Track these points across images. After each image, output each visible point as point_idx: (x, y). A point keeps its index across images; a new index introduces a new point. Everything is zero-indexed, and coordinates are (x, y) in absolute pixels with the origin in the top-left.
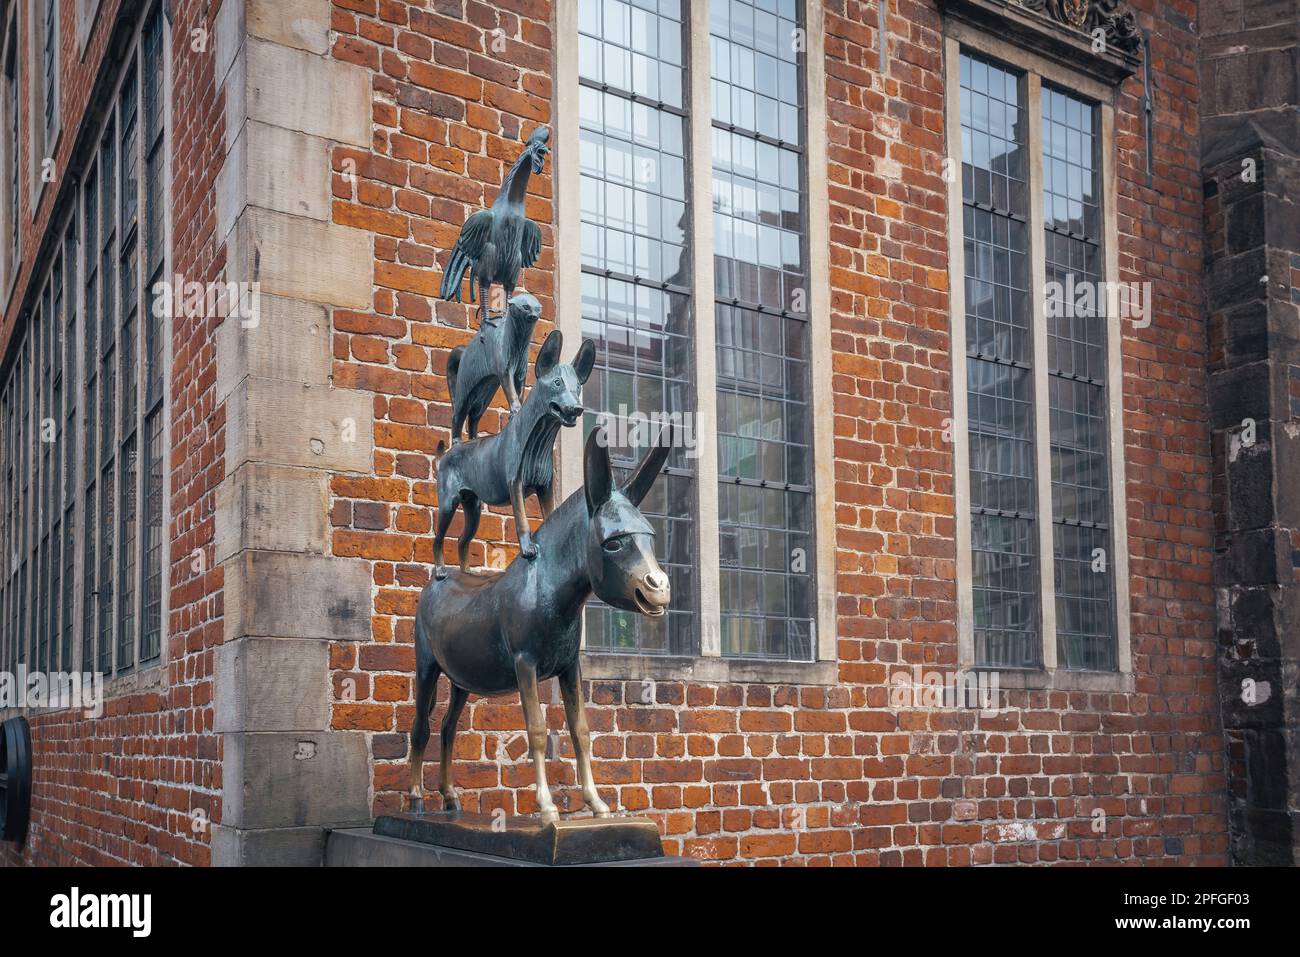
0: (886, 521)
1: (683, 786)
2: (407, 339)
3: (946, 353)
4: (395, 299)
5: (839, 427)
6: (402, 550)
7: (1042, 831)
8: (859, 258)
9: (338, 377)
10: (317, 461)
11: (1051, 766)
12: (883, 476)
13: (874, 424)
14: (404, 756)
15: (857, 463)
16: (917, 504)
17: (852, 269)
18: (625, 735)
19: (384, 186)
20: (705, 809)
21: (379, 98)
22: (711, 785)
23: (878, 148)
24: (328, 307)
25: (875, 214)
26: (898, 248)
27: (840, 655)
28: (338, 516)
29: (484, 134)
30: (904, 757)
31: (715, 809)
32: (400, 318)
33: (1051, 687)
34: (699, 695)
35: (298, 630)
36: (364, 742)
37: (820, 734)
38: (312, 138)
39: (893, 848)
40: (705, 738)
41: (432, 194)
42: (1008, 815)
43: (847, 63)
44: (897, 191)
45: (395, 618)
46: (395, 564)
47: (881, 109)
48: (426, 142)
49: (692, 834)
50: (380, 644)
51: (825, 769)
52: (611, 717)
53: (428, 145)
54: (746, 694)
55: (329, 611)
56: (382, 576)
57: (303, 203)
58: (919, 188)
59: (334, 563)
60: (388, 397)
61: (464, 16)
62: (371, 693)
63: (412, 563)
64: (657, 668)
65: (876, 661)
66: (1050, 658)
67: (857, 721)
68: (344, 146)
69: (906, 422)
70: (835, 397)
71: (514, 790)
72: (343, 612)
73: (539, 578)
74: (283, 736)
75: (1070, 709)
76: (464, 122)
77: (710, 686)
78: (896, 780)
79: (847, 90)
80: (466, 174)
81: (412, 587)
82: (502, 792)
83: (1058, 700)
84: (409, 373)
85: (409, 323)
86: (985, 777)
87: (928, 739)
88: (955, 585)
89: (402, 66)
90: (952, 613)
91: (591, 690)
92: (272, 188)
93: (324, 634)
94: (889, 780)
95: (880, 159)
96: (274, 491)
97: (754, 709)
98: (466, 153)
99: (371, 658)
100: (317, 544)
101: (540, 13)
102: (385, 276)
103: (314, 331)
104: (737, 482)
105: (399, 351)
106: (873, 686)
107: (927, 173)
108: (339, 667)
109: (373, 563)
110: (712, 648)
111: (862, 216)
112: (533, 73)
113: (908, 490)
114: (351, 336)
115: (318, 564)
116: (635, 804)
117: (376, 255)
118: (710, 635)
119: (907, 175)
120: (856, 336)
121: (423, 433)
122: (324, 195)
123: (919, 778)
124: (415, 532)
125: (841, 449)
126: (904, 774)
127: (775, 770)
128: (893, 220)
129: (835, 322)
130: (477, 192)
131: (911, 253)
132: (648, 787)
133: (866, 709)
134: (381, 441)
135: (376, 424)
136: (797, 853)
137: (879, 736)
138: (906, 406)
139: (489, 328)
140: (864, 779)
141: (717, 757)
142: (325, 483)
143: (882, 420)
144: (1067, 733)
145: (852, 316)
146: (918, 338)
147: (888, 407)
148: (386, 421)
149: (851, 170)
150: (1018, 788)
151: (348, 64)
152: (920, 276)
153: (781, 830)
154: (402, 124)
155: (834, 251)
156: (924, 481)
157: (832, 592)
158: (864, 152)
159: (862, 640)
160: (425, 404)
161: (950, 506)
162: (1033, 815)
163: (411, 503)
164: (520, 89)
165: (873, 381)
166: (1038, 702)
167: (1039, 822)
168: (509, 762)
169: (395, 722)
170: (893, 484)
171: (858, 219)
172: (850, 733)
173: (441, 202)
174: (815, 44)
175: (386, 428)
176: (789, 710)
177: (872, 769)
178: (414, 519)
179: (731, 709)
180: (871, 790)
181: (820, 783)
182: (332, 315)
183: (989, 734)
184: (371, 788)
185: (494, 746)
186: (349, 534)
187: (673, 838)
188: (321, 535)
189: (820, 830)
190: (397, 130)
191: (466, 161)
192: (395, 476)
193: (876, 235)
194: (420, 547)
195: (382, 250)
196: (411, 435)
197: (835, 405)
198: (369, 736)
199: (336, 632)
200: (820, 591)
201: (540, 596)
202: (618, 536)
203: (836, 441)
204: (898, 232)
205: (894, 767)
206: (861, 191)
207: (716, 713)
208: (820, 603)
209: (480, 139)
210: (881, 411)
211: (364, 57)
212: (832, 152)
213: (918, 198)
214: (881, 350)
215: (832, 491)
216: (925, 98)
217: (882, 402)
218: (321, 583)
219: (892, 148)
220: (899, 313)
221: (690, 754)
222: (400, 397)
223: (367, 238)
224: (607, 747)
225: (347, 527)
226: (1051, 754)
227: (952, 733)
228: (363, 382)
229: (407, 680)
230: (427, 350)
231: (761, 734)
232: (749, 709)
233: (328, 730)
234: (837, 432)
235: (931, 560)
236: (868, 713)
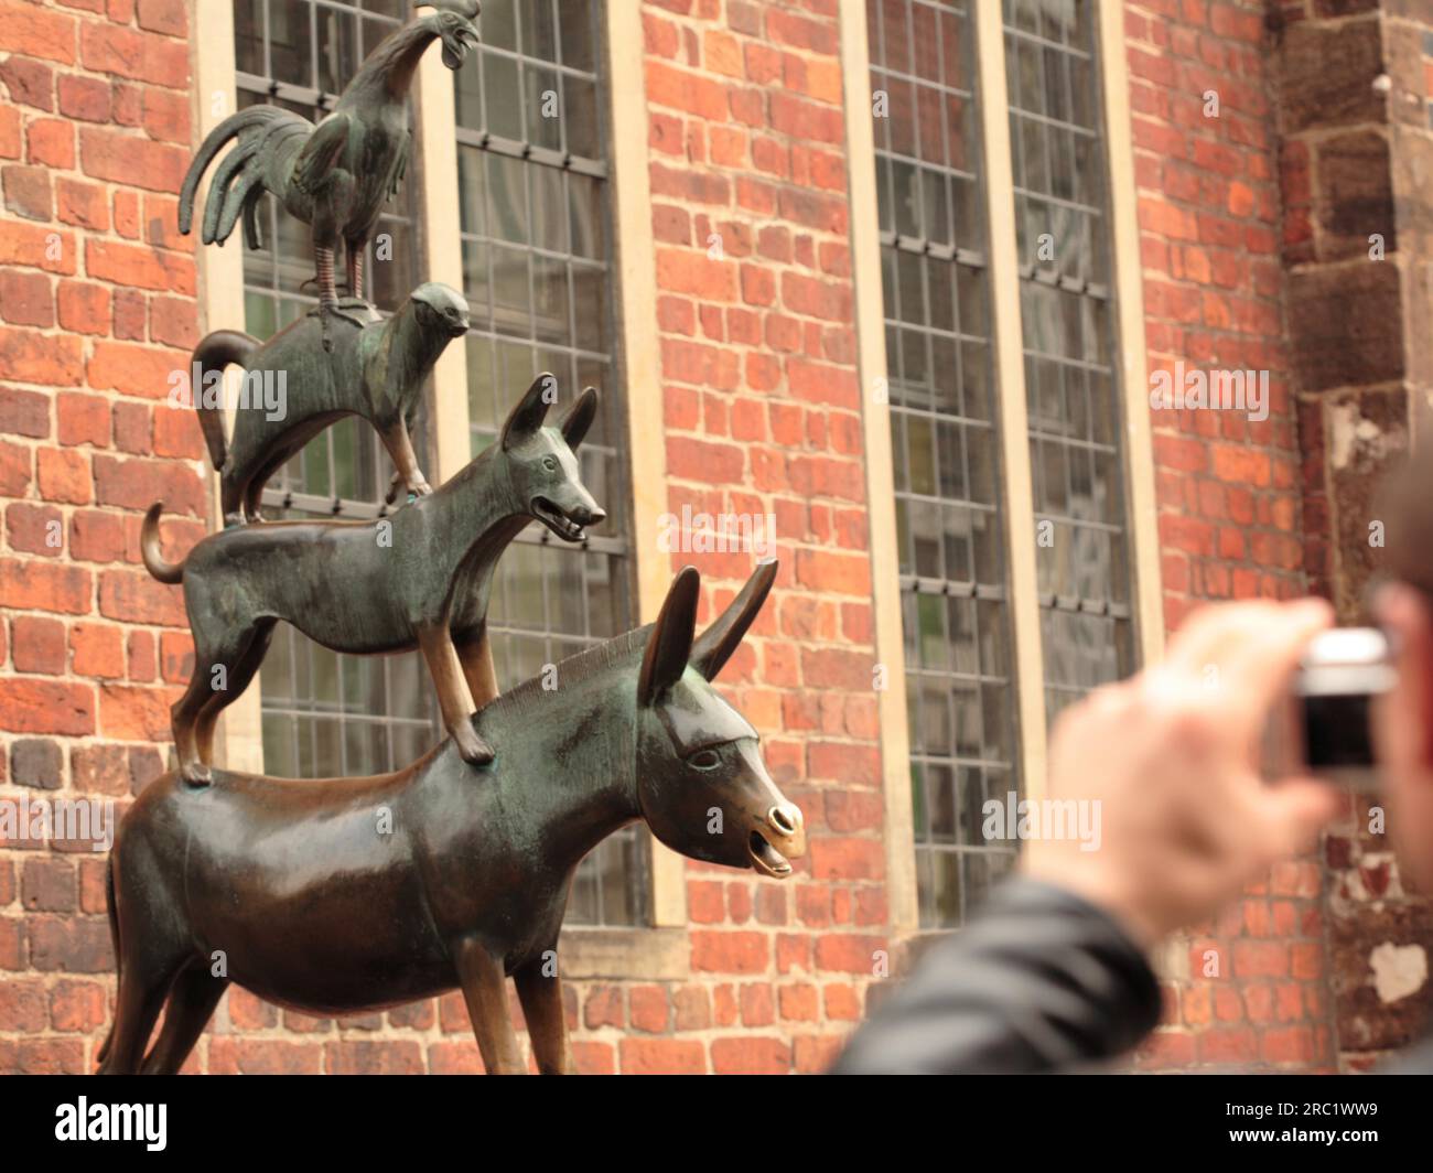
3: (845, 241)
5: (675, 410)
8: (691, 39)
13: (730, 400)
15: (704, 487)
16: (808, 572)
17: (680, 63)
26: (754, 13)
27: (691, 914)
65: (752, 925)
67: (727, 1058)
69: (783, 395)
70: (664, 343)
88: (879, 751)
90: (878, 812)
106: (748, 980)
113: (792, 545)
120: (692, 209)
125: (677, 458)
129: (657, 178)
131: (776, 23)
133: (740, 1029)
138: (782, 358)
143: (745, 391)
145: (683, 164)
146: (798, 208)
147: (753, 361)
152: (792, 71)
155: (648, 22)
156: (818, 523)
159: (726, 879)
161: (863, 578)
165: (724, 306)
176: (612, 1037)
197: (665, 362)
202: (711, 743)
203: (669, 442)
210: (742, 370)
214: (736, 237)
217: (740, 349)
220: (763, 154)
234: (669, 421)
235: (834, 696)
236: (742, 1040)
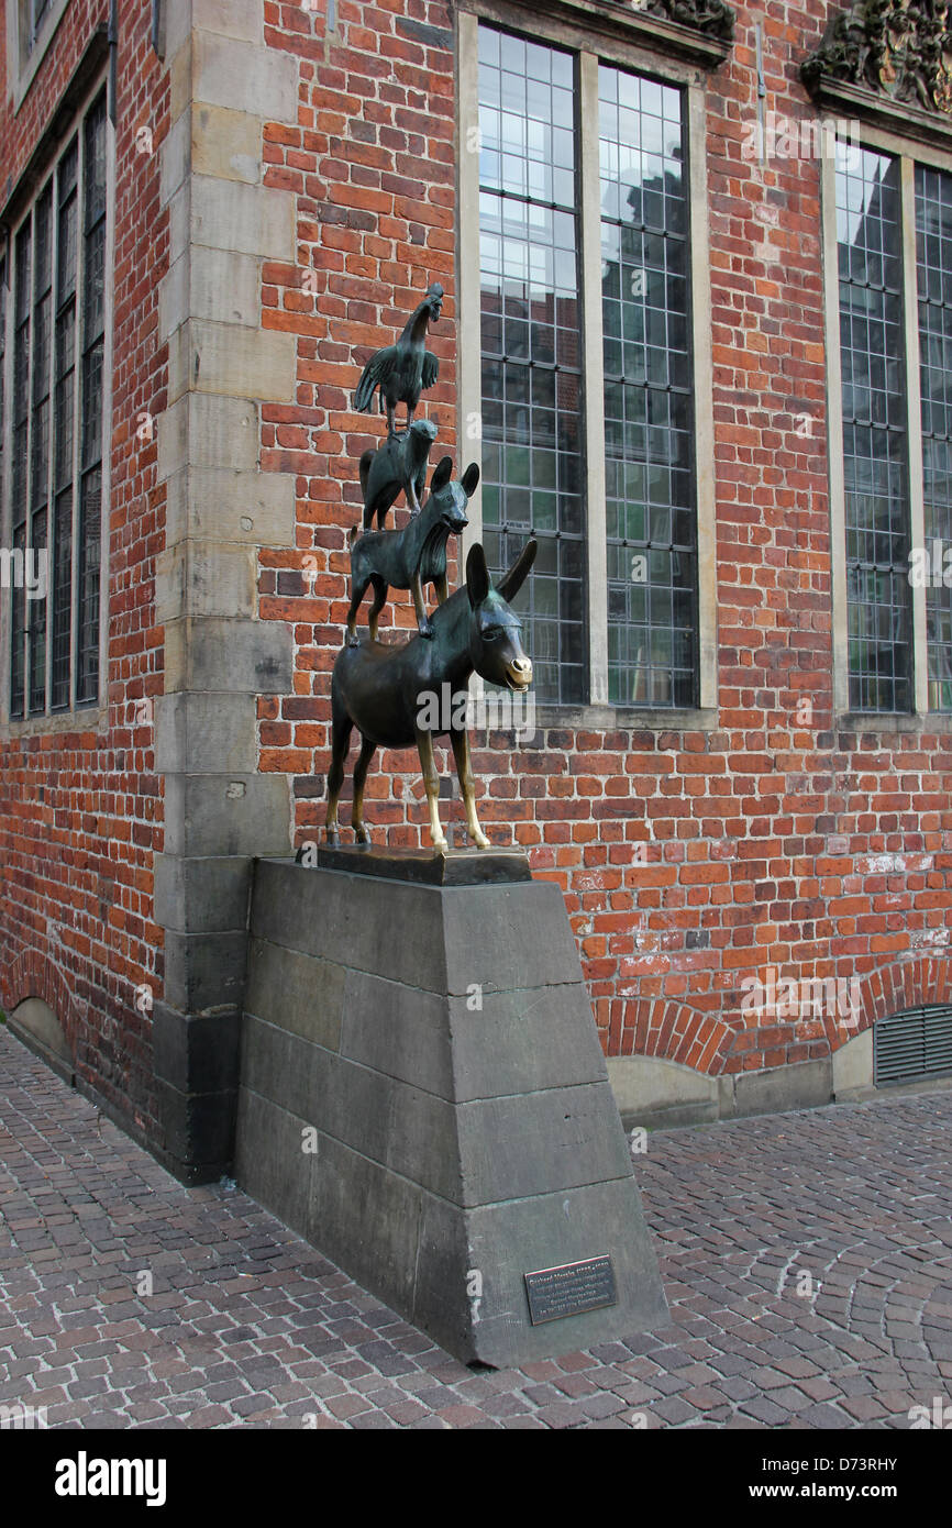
0: (765, 578)
1: (571, 822)
2: (325, 427)
3: (823, 421)
4: (315, 391)
5: (720, 491)
6: (320, 613)
7: (909, 863)
8: (739, 336)
9: (264, 462)
10: (247, 536)
11: (919, 804)
12: (763, 535)
13: (753, 488)
14: (320, 795)
15: (737, 525)
16: (794, 559)
17: (733, 345)
18: (519, 777)
19: (307, 293)
20: (592, 844)
21: (303, 218)
22: (599, 822)
23: (757, 234)
24: (257, 401)
25: (755, 295)
26: (776, 324)
27: (720, 703)
28: (265, 583)
29: (394, 242)
30: (781, 796)
31: (602, 844)
32: (319, 408)
33: (921, 731)
34: (588, 740)
35: (230, 684)
36: (286, 782)
37: (700, 776)
38: (244, 257)
39: (768, 879)
40: (594, 780)
41: (349, 298)
42: (878, 849)
43: (728, 159)
44: (776, 273)
45: (313, 674)
46: (313, 625)
47: (760, 198)
48: (343, 253)
49: (581, 866)
50: (301, 696)
51: (705, 808)
52: (506, 761)
53: (345, 254)
54: (631, 739)
55: (257, 668)
56: (302, 637)
57: (236, 313)
58: (797, 269)
59: (260, 625)
60: (308, 478)
61: (378, 141)
62: (293, 739)
63: (328, 624)
64: (548, 716)
65: (755, 708)
66: (921, 703)
67: (736, 764)
68: (273, 261)
69: (784, 486)
70: (717, 463)
71: (418, 826)
72: (268, 669)
73: (434, 654)
74: (219, 776)
75: (940, 750)
76: (377, 232)
77: (598, 732)
78: (772, 818)
79: (728, 183)
80: (378, 278)
81: (328, 646)
82: (407, 828)
83: (928, 742)
84: (327, 456)
85: (327, 412)
86: (857, 814)
87: (803, 780)
88: (831, 636)
89: (323, 188)
90: (829, 662)
91: (488, 736)
92: (211, 301)
93: (252, 688)
94: (766, 817)
95: (760, 244)
96: (209, 564)
97: (639, 753)
98: (378, 260)
99: (294, 709)
100: (245, 609)
101: (445, 133)
102: (307, 372)
103: (244, 423)
104: (625, 544)
105: (317, 437)
106: (752, 731)
107: (804, 255)
108: (265, 717)
109: (294, 625)
110: (599, 698)
111: (741, 297)
112: (438, 185)
113: (786, 549)
114: (276, 425)
115: (246, 627)
116: (527, 839)
117: (299, 354)
118: (598, 686)
119: (785, 257)
120: (736, 407)
121: (338, 510)
122: (255, 305)
123: (794, 815)
124: (331, 597)
125: (722, 511)
126: (780, 812)
127: (659, 808)
128: (771, 299)
129: (717, 395)
130: (387, 294)
131: (788, 329)
132: (540, 824)
133: (744, 752)
134: (302, 517)
135: (298, 503)
136: (678, 884)
137: (757, 776)
138: (784, 470)
139: (395, 443)
140: (742, 817)
141: (604, 797)
142: (253, 556)
143: (762, 484)
144: (937, 772)
145: (733, 388)
146: (796, 407)
147: (767, 472)
148: (306, 499)
149: (731, 255)
150: (888, 824)
151: (277, 190)
152: (798, 349)
153: (663, 863)
154: (322, 239)
155: (714, 329)
156: (801, 540)
157: (714, 644)
158: (743, 238)
159: (741, 688)
160: (341, 483)
161: (827, 563)
162: (902, 848)
163: (328, 572)
164: (427, 201)
165: (752, 448)
166: (910, 743)
167: (907, 855)
168: (413, 801)
169: (313, 766)
170: (772, 543)
171: (738, 301)
172: (729, 774)
173: (356, 304)
174: (697, 143)
175: (306, 506)
176: (671, 753)
177: (749, 807)
178: (330, 585)
179: (617, 753)
180: (748, 827)
181: (700, 820)
182: (260, 409)
183: (861, 774)
184: (293, 823)
185: (401, 787)
186: (274, 600)
187: (562, 870)
188: (249, 602)
189: (700, 863)
190: (318, 244)
191: (378, 267)
192: (314, 547)
193: (755, 314)
194: (335, 610)
195: (304, 349)
196: (328, 510)
197: (717, 472)
198: (291, 777)
199: (262, 686)
200: (702, 644)
201: (434, 670)
202: (494, 627)
203: (717, 505)
204: (776, 310)
205: (770, 805)
206: (741, 274)
207: (603, 757)
208: (702, 655)
209: (391, 246)
210: (761, 475)
211: (292, 183)
212: (714, 240)
213: (796, 278)
214: (760, 419)
215: (714, 551)
216: (802, 186)
217: (761, 467)
218: (250, 643)
219: (770, 234)
220: (776, 384)
221: (579, 794)
222: (319, 477)
223: (291, 339)
224: (501, 788)
225: (272, 593)
226: (921, 792)
227: (826, 773)
228: (286, 466)
229: (324, 728)
230: (343, 435)
231: (646, 776)
232: (634, 753)
233: (255, 772)
234: (718, 496)
235: (808, 613)
236: (746, 756)
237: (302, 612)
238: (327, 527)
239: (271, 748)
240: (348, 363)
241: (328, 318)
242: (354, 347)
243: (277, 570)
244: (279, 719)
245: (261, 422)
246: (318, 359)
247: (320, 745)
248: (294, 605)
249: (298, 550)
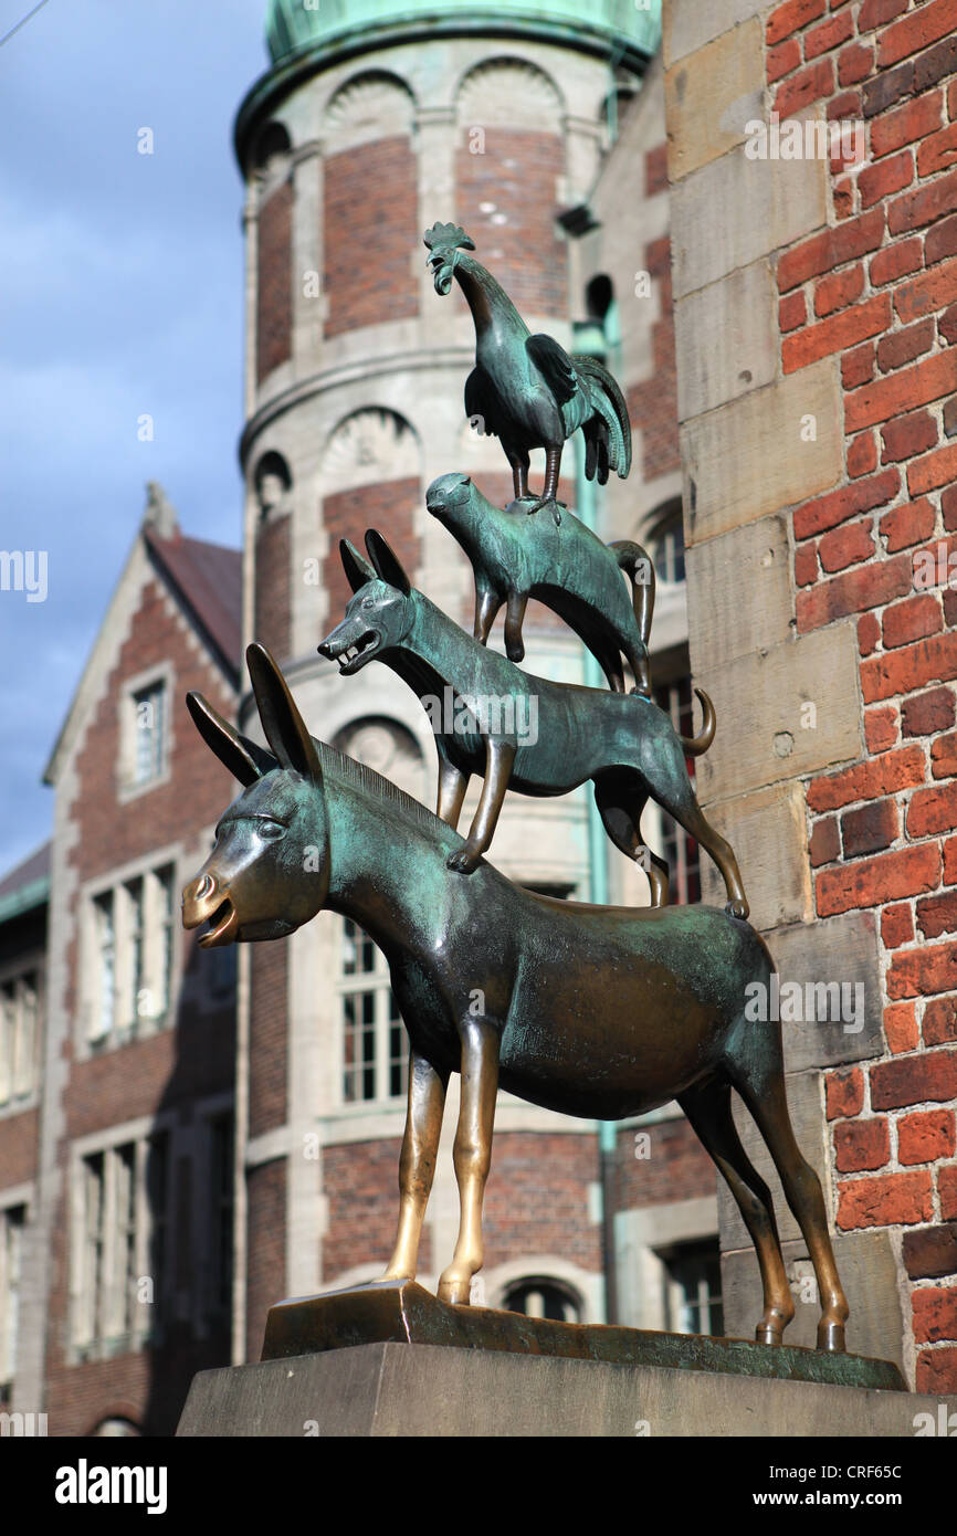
2: (901, 498)
4: (879, 440)
6: (923, 872)
9: (802, 614)
10: (784, 767)
19: (852, 266)
24: (784, 512)
28: (821, 845)
32: (889, 467)
36: (888, 1250)
38: (749, 269)
41: (924, 226)
45: (921, 1003)
46: (912, 902)
48: (911, 147)
50: (902, 1056)
53: (915, 148)
56: (895, 930)
57: (743, 374)
59: (819, 930)
60: (879, 612)
62: (894, 1152)
63: (942, 889)
68: (793, 246)
81: (944, 936)
84: (908, 553)
85: (902, 468)
89: (868, 55)
93: (813, 1059)
99: (887, 1086)
100: (791, 907)
102: (860, 412)
103: (768, 561)
105: (888, 526)
108: (842, 1114)
109: (879, 911)
114: (818, 540)
115: (796, 941)
117: (846, 387)
122: (769, 339)
124: (941, 831)
134: (871, 692)
135: (863, 666)
142: (797, 800)
154: (872, 148)
169: (936, 1202)
175: (878, 668)
178: (936, 808)
182: (790, 521)
184: (909, 1338)
186: (838, 874)
188: (797, 890)
192: (901, 743)
195: (853, 373)
196: (918, 660)
198: (896, 1234)
199: (829, 1051)
211: (815, 88)
222: (899, 601)
223: (830, 366)
225: (834, 861)
228: (838, 608)
230: (935, 497)
237: (887, 881)
238: (922, 691)
239: (857, 1177)
240: (936, 349)
241: (892, 288)
242: (940, 314)
243: (839, 814)
244: (867, 1114)
245: (794, 546)
246: (880, 376)
247: (946, 1155)
248: (874, 869)
249: (872, 758)
